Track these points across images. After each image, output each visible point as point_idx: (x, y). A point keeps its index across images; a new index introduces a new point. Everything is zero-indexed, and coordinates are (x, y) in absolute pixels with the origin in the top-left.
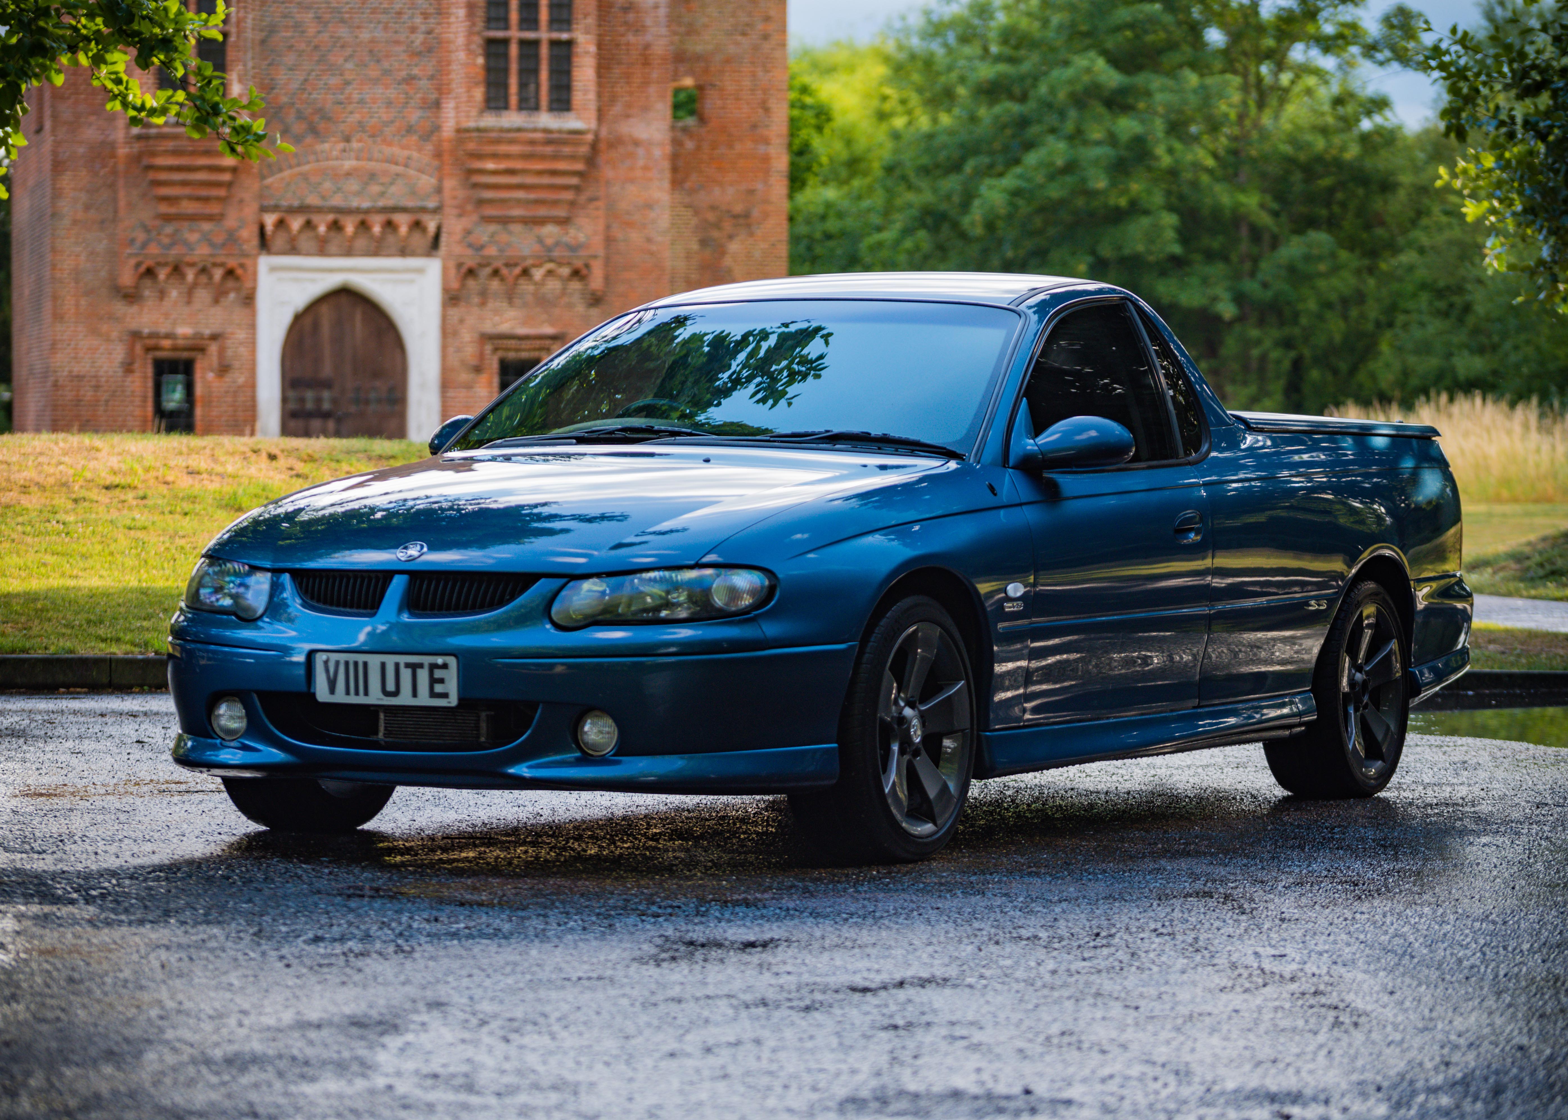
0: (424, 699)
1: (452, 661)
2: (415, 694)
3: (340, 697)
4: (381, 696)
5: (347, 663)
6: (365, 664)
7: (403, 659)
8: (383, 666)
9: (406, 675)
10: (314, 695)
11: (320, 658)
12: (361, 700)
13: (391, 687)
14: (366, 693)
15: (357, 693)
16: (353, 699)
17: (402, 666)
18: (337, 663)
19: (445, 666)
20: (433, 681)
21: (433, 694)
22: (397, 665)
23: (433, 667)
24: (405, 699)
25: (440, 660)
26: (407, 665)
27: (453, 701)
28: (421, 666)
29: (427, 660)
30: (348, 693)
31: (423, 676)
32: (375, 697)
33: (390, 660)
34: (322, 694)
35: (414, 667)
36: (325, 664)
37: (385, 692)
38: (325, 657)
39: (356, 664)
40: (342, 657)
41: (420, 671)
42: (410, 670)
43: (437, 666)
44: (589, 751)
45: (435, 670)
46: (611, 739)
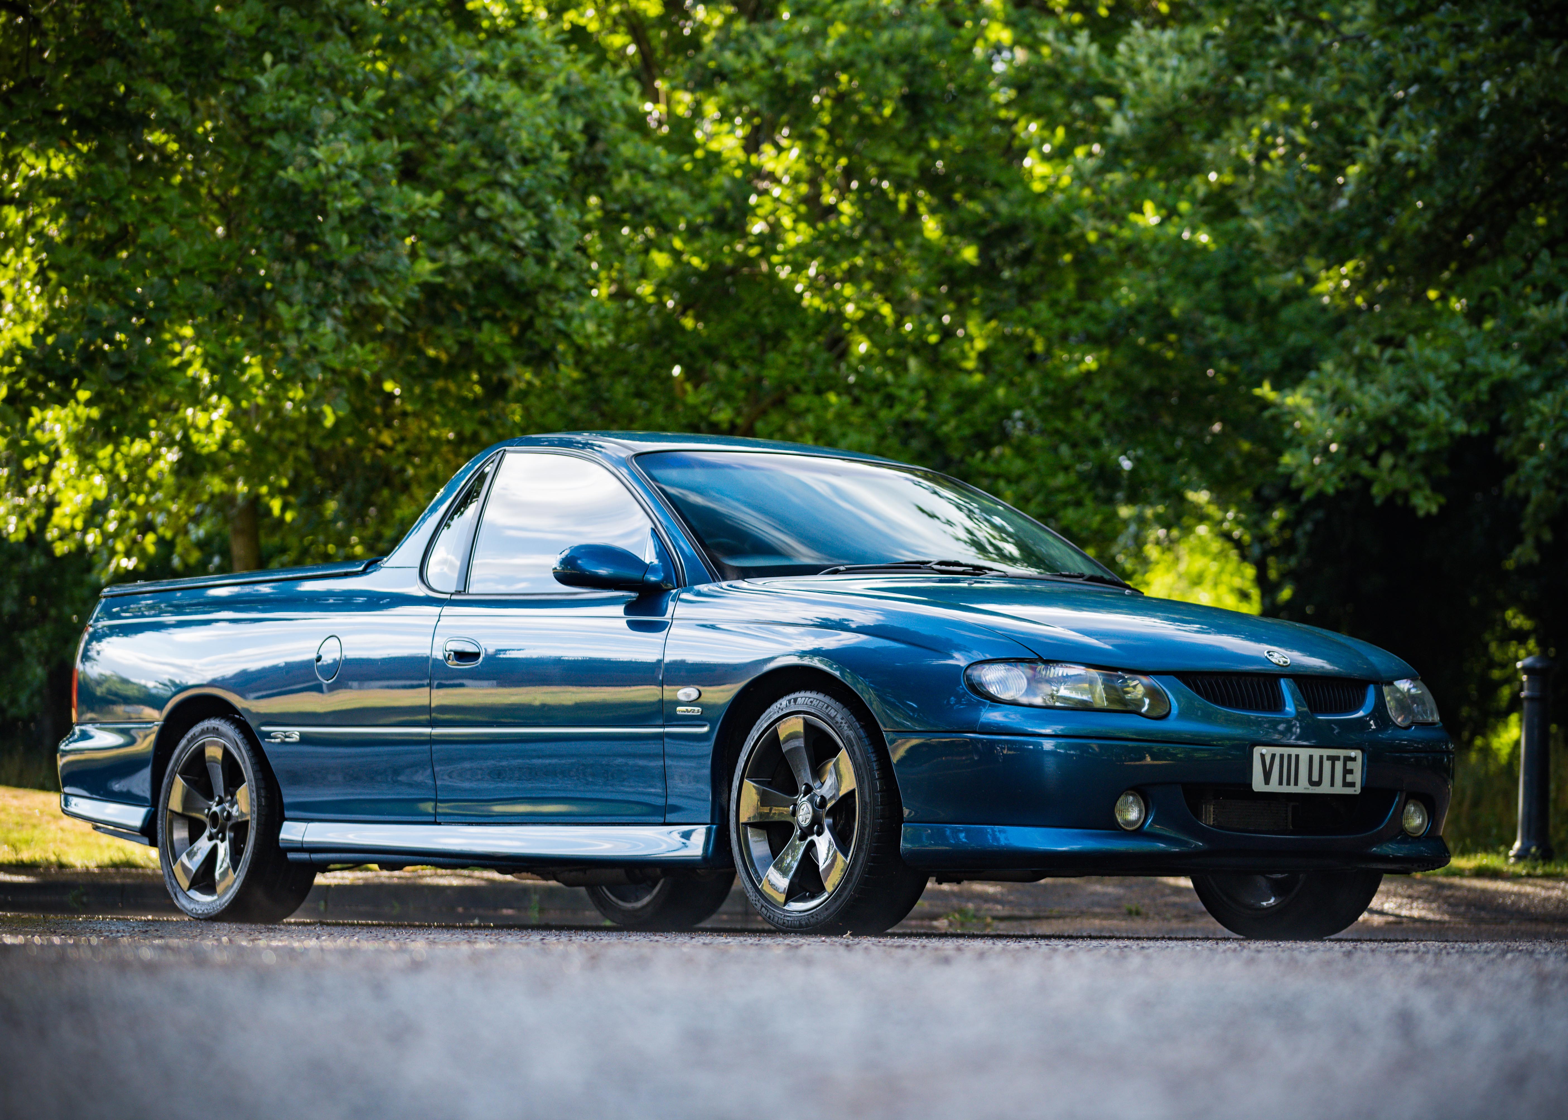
0: (1339, 788)
1: (1360, 754)
2: (1332, 784)
3: (1274, 787)
4: (1308, 785)
5: (1282, 756)
6: (1297, 756)
7: (1324, 752)
8: (1311, 757)
9: (1327, 767)
11: (1258, 751)
12: (1292, 789)
13: (1315, 777)
14: (1296, 784)
15: (1288, 784)
16: (1285, 789)
17: (1324, 758)
18: (1273, 756)
19: (1355, 758)
20: (1345, 771)
21: (1346, 784)
22: (1321, 757)
23: (1346, 759)
24: (1325, 788)
25: (1353, 754)
26: (1329, 758)
27: (1357, 790)
28: (1337, 758)
29: (1342, 753)
30: (1281, 783)
31: (1339, 767)
32: (1303, 787)
33: (1317, 753)
34: (1258, 784)
35: (1333, 759)
36: (1263, 756)
37: (1312, 783)
38: (1264, 750)
39: (1290, 756)
40: (1278, 750)
41: (1337, 763)
42: (1329, 762)
43: (1349, 758)
44: (1409, 834)
45: (1348, 763)
46: (1423, 823)
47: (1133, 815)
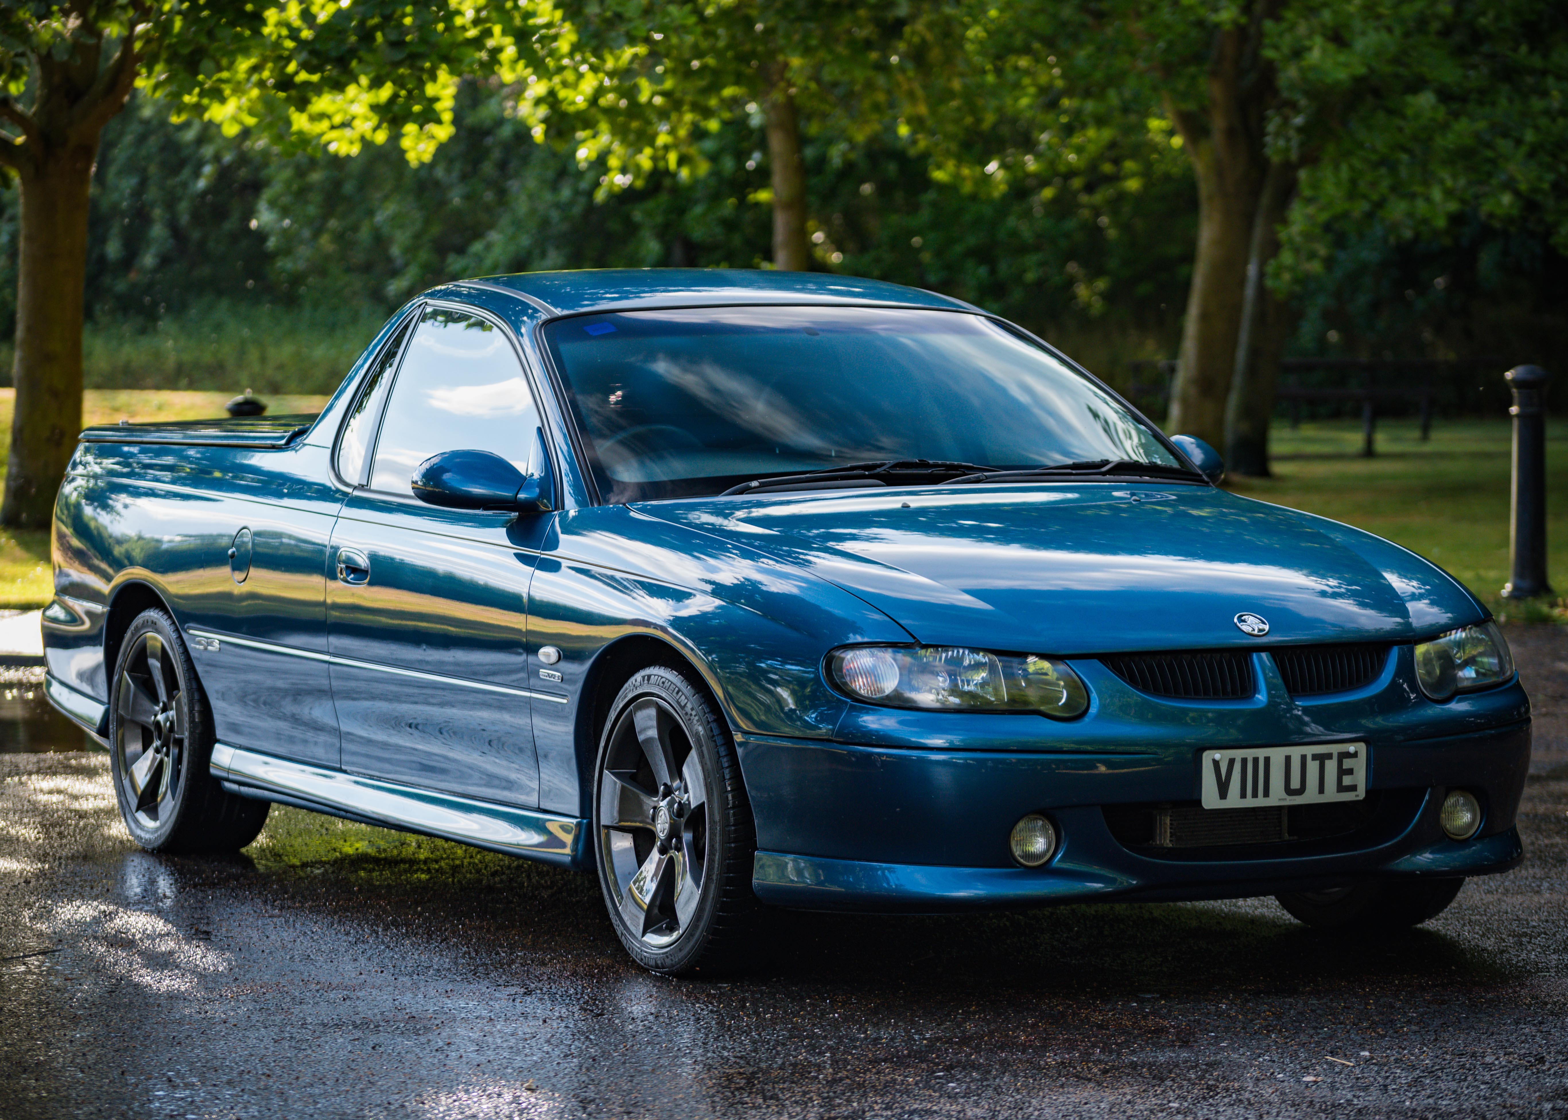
0: (1332, 795)
1: (1363, 748)
2: (1321, 790)
3: (1234, 801)
4: (1284, 795)
5: (1244, 761)
6: (1267, 760)
7: (1309, 750)
8: (1288, 759)
9: (1313, 767)
10: (1199, 802)
11: (1208, 757)
12: (1261, 802)
13: (1295, 784)
14: (1266, 794)
15: (1255, 795)
16: (1250, 802)
17: (1309, 758)
18: (1232, 762)
19: (1355, 755)
20: (1341, 772)
21: (1341, 788)
22: (1304, 758)
23: (1342, 756)
24: (1311, 796)
25: (1352, 748)
26: (1315, 757)
27: (1361, 794)
28: (1329, 756)
29: (1335, 749)
30: (1243, 795)
31: (1331, 767)
32: (1277, 797)
33: (1296, 752)
34: (1210, 799)
35: (1321, 759)
36: (1216, 764)
37: (1289, 791)
38: (1217, 755)
39: (1256, 760)
40: (1238, 754)
41: (1327, 762)
42: (1317, 762)
43: (1348, 755)
44: (1452, 836)
45: (1344, 760)
46: (1474, 819)
47: (1039, 844)
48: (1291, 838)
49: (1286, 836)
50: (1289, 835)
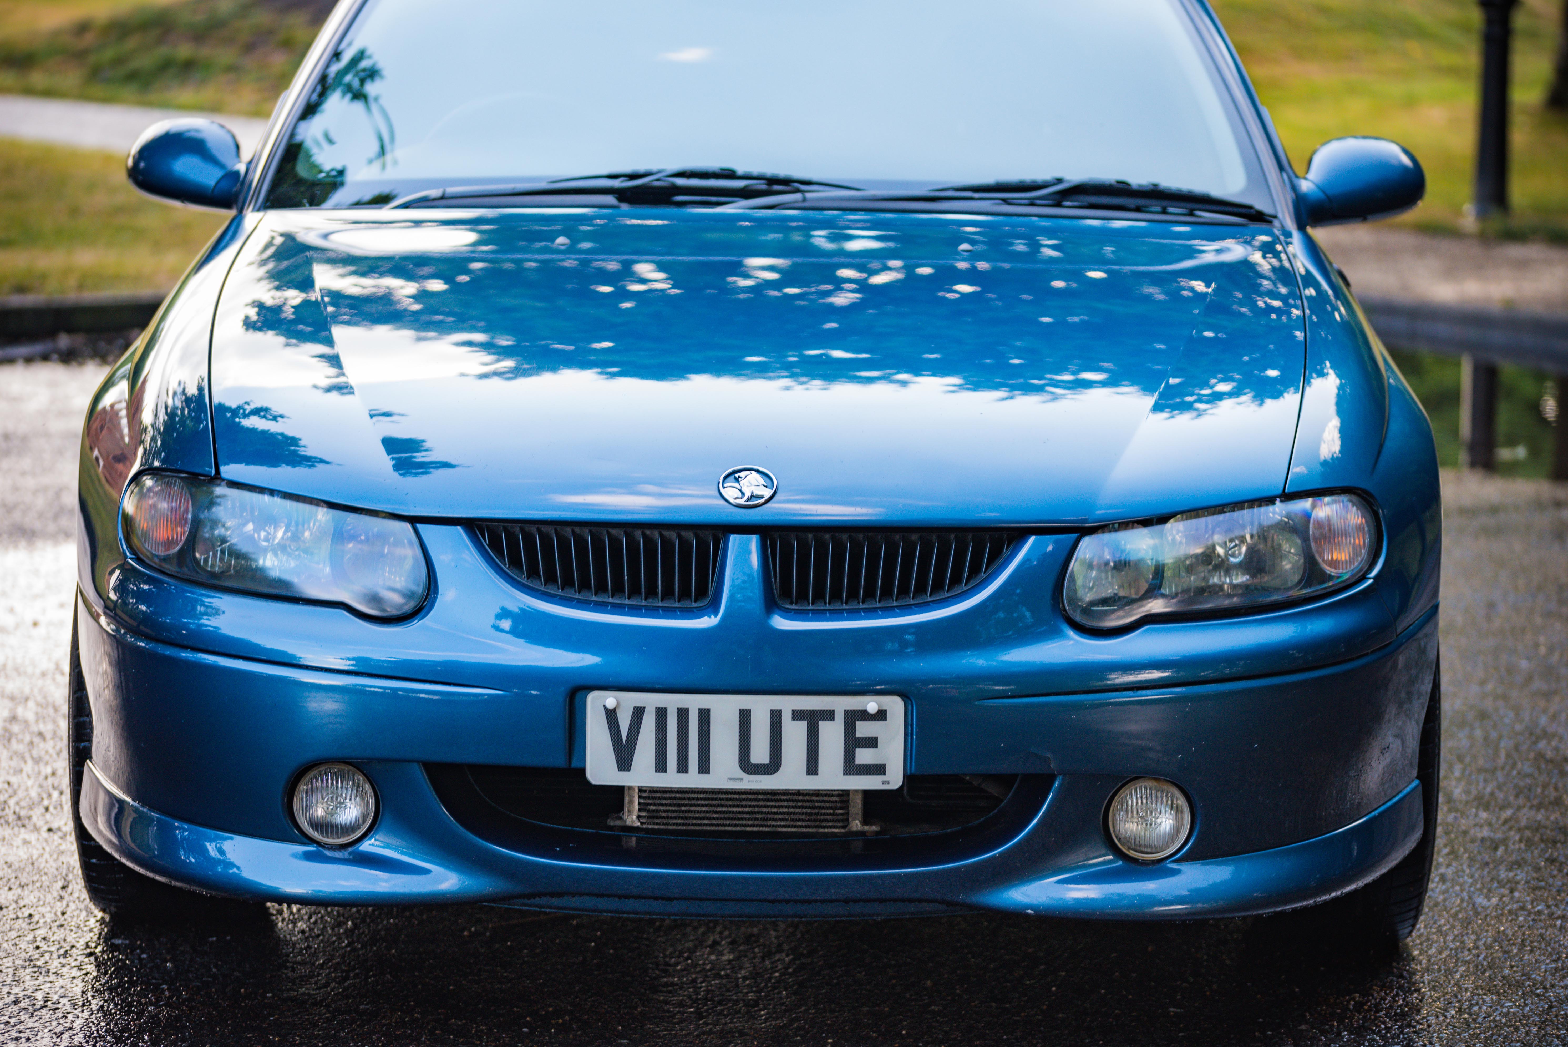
0: (832, 779)
1: (895, 706)
2: (812, 768)
3: (644, 776)
4: (740, 773)
5: (661, 714)
6: (705, 715)
7: (788, 704)
8: (745, 716)
9: (795, 734)
10: (581, 773)
11: (596, 703)
12: (693, 780)
13: (760, 753)
14: (704, 767)
15: (683, 768)
16: (673, 781)
17: (787, 717)
18: (638, 713)
19: (881, 715)
20: (852, 743)
21: (851, 767)
22: (776, 717)
23: (853, 717)
24: (791, 779)
25: (872, 705)
26: (798, 715)
27: (894, 779)
28: (829, 715)
29: (841, 704)
30: (661, 766)
31: (832, 735)
32: (725, 776)
34: (600, 770)
35: (813, 718)
36: (611, 715)
37: (747, 767)
38: (610, 699)
39: (683, 714)
40: (651, 701)
41: (824, 726)
42: (803, 725)
43: (864, 715)
44: (1132, 854)
45: (859, 724)
46: (1177, 830)
47: (346, 811)
48: (866, 828)
49: (856, 825)
50: (865, 822)
